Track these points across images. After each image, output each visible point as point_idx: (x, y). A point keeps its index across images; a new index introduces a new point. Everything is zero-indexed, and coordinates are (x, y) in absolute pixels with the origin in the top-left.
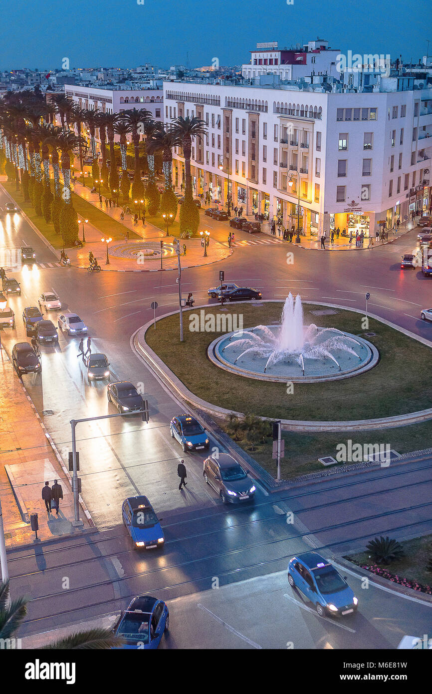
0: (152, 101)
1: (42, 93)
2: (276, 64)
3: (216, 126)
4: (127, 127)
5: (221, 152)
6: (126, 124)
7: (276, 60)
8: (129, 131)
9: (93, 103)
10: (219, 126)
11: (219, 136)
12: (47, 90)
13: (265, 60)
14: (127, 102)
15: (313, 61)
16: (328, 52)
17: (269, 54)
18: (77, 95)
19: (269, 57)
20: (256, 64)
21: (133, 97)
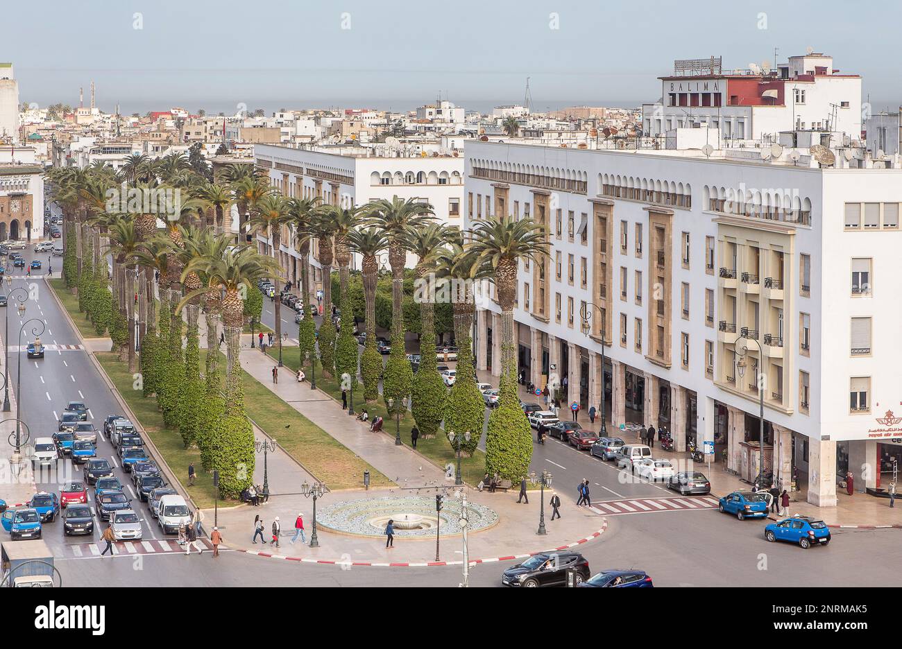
0: (442, 182)
1: (207, 162)
2: (718, 103)
3: (578, 237)
4: (376, 238)
5: (587, 295)
6: (378, 230)
7: (718, 96)
8: (382, 246)
9: (313, 185)
10: (584, 238)
11: (584, 259)
12: (217, 154)
13: (695, 96)
14: (387, 183)
15: (800, 98)
16: (834, 80)
17: (702, 83)
18: (279, 166)
19: (701, 90)
20: (674, 104)
21: (399, 173)
